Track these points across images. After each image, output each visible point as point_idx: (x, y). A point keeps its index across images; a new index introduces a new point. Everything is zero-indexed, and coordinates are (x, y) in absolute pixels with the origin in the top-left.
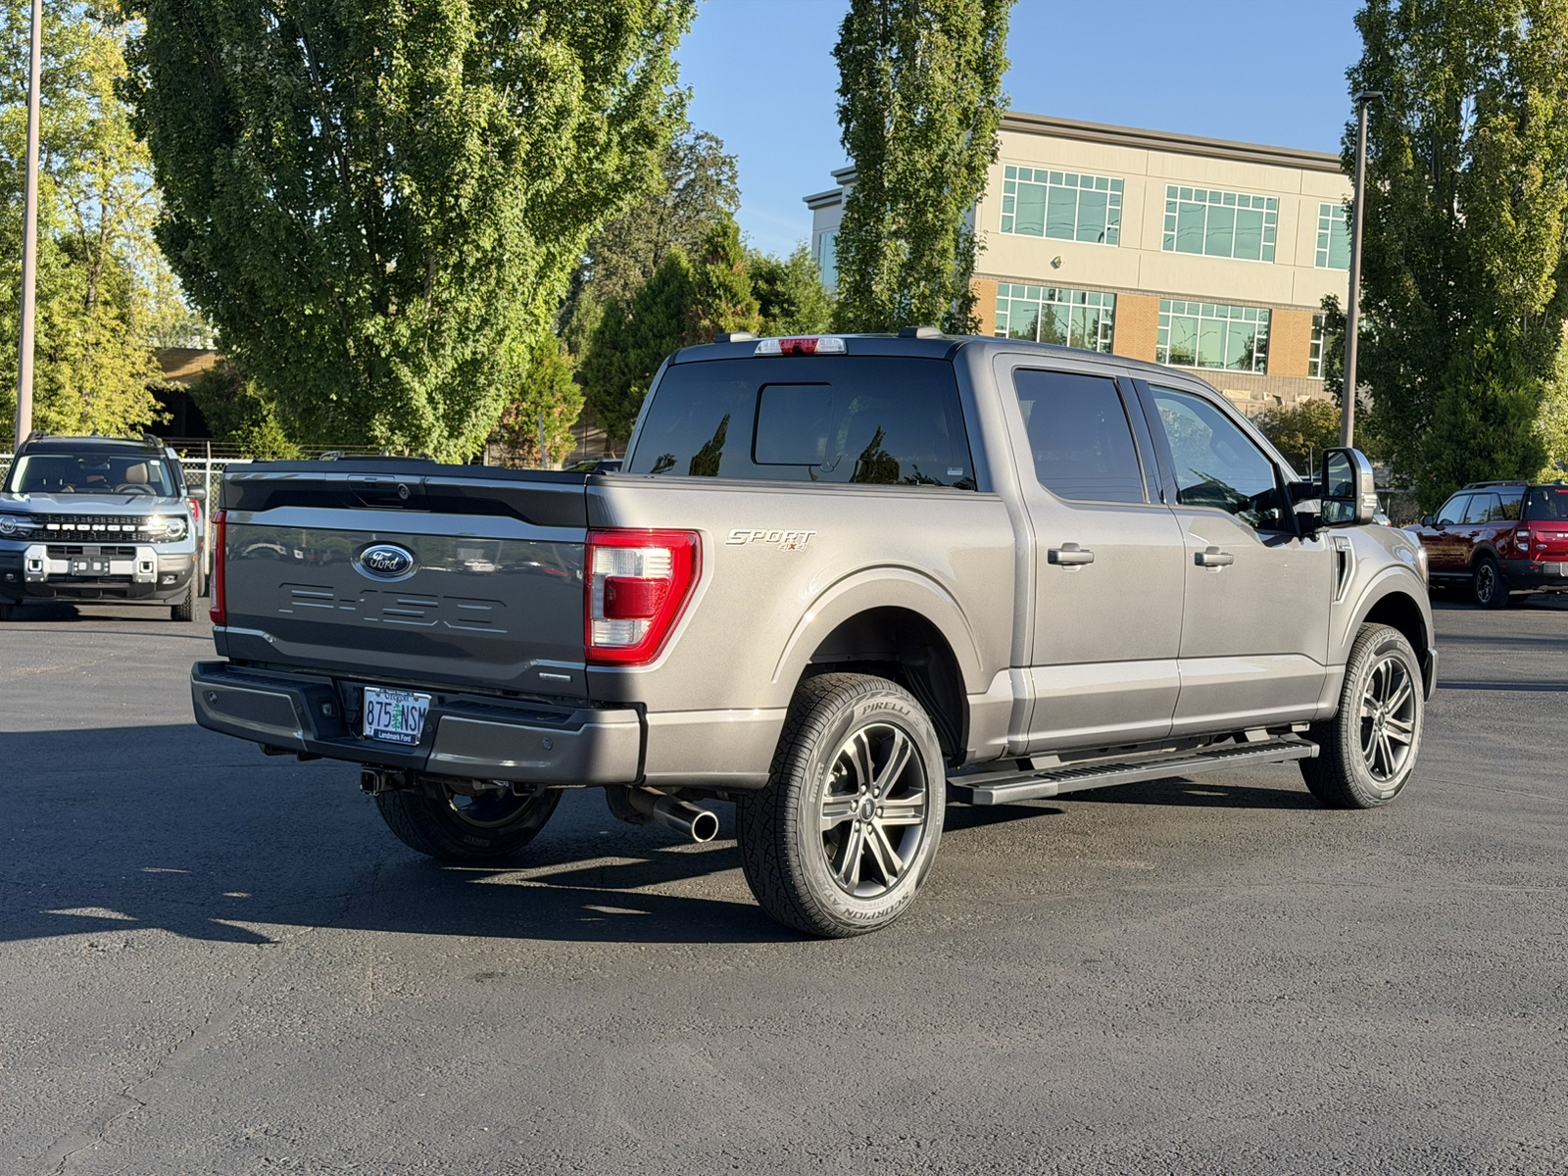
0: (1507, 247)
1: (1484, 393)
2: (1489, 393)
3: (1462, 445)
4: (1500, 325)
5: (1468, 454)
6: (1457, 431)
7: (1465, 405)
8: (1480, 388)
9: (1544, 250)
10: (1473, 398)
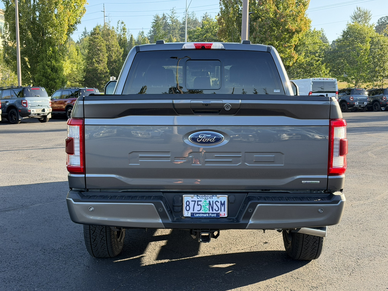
0: (53, 26)
1: (51, 64)
2: (52, 64)
3: (47, 78)
4: (53, 46)
5: (49, 80)
6: (45, 74)
7: (47, 67)
8: (50, 62)
9: (64, 27)
10: (48, 65)
